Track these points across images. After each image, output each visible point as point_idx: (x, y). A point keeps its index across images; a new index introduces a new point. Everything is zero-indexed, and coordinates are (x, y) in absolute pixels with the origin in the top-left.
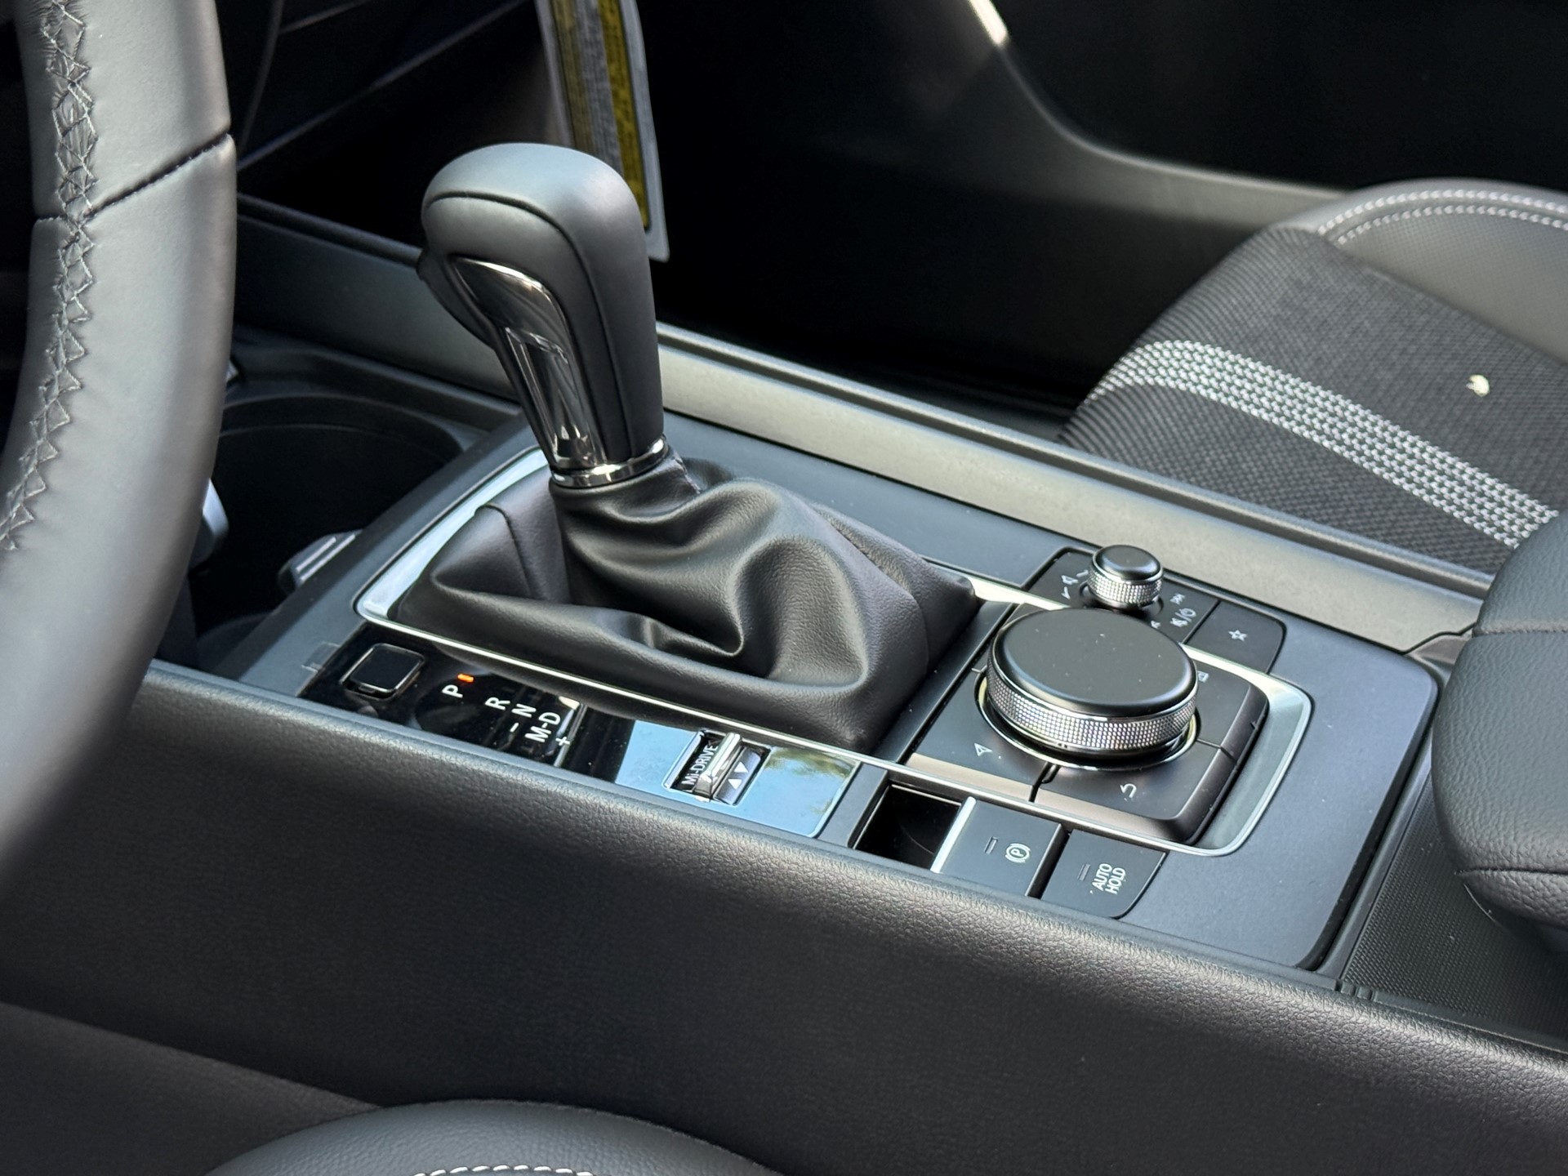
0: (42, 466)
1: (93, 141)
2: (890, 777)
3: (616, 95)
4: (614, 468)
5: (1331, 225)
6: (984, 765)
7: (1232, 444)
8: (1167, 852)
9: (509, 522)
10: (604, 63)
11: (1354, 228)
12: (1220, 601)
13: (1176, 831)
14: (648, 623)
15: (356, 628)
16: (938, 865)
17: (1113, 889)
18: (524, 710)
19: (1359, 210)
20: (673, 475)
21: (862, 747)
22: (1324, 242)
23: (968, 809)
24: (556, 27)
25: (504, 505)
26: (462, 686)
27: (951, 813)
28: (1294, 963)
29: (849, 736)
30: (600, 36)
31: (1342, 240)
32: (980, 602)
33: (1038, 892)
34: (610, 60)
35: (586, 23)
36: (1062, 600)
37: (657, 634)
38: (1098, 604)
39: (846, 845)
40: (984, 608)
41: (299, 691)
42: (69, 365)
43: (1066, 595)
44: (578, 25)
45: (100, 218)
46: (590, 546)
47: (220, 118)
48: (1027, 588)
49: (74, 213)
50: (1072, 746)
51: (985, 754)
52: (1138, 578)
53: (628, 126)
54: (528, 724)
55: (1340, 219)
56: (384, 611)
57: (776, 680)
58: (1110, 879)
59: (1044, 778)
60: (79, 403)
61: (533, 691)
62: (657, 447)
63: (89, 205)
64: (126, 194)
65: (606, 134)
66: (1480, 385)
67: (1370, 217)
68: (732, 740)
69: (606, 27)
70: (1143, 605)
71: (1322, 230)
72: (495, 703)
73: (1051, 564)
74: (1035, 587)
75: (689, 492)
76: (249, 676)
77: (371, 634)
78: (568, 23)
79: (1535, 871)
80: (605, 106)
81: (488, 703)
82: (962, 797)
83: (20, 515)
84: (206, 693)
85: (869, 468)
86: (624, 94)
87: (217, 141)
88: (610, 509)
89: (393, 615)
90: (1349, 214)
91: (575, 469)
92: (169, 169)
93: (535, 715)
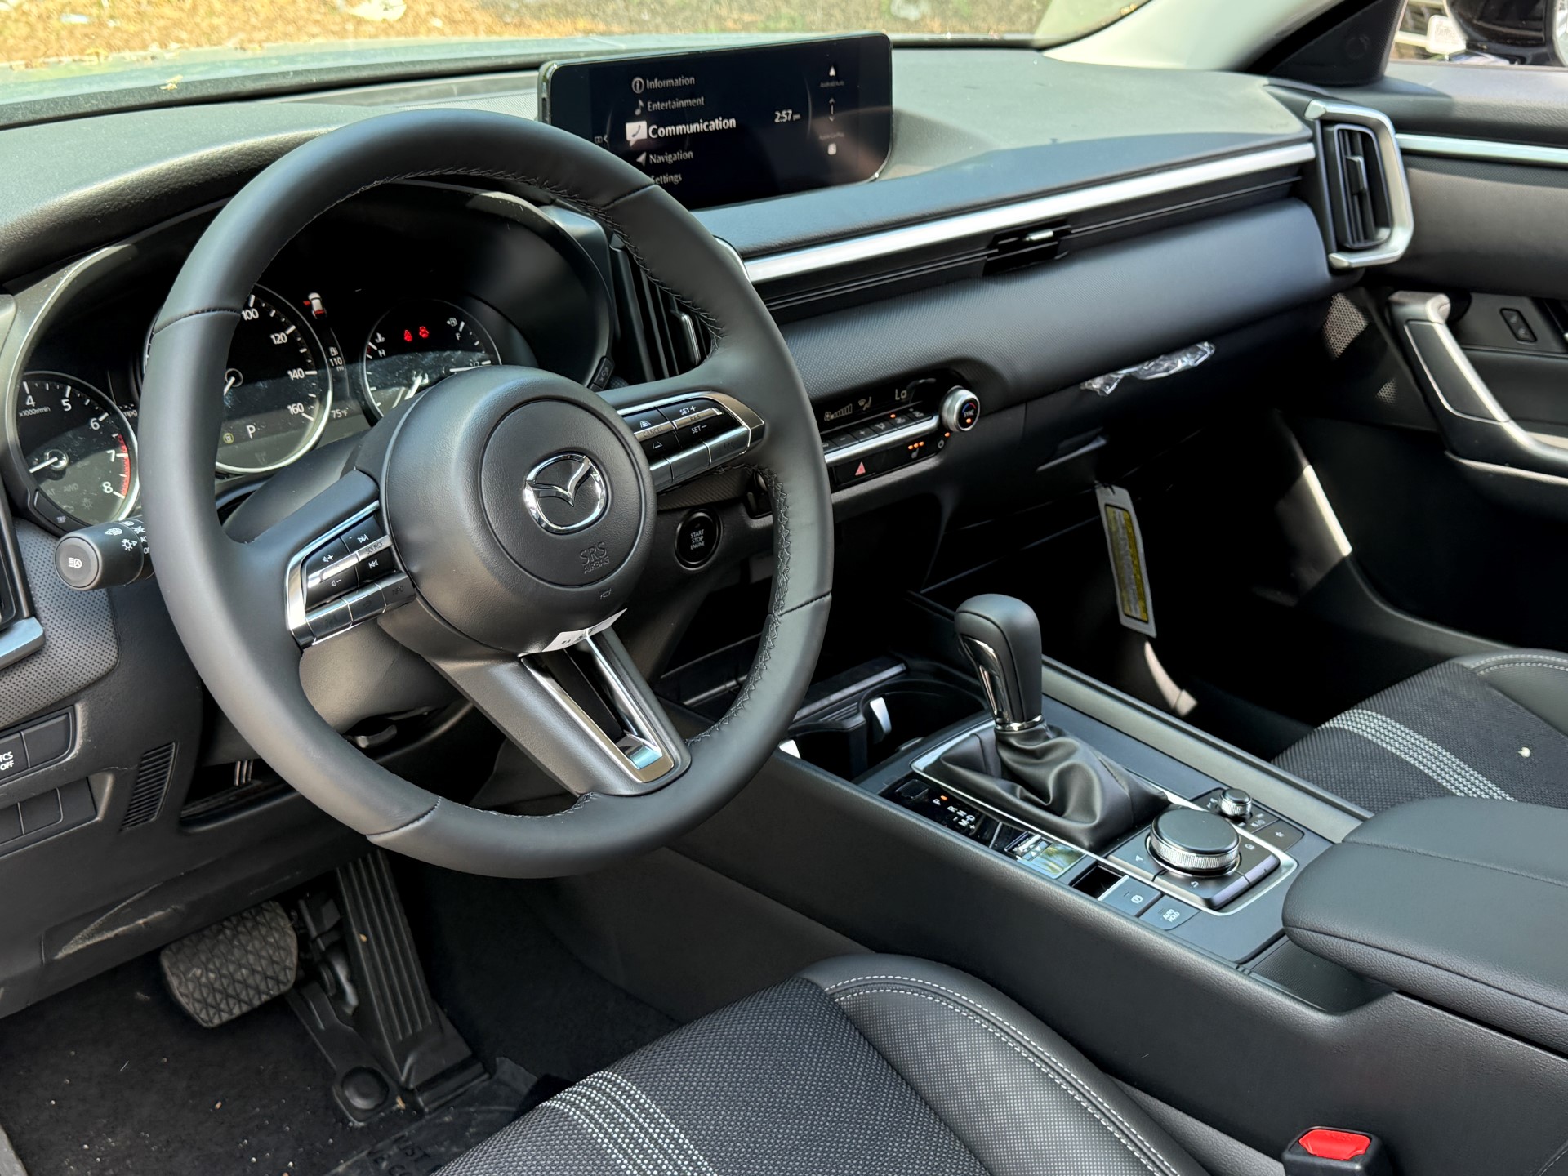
0: (750, 691)
1: (786, 592)
2: (1097, 863)
3: (1133, 562)
4: (1019, 725)
5: (1477, 664)
6: (1138, 864)
7: (1370, 761)
8: (1201, 910)
9: (981, 742)
10: (1128, 548)
11: (1489, 668)
12: (1280, 819)
13: (1209, 903)
14: (1019, 788)
15: (908, 773)
16: (1100, 898)
17: (1171, 920)
18: (962, 813)
19: (1493, 659)
20: (1041, 731)
21: (1091, 849)
22: (1473, 672)
23: (1124, 879)
24: (1110, 529)
25: (980, 735)
26: (941, 801)
27: (1116, 879)
28: (1234, 960)
29: (1086, 844)
30: (1126, 536)
31: (1482, 672)
32: (1170, 803)
33: (1138, 916)
34: (1130, 547)
35: (1121, 530)
36: (1207, 808)
37: (1022, 792)
38: (1223, 814)
39: (1068, 883)
40: (1171, 805)
41: (880, 792)
42: (764, 662)
43: (1209, 806)
44: (1117, 531)
45: (782, 617)
46: (1006, 755)
47: (828, 588)
48: (1192, 801)
49: (776, 615)
50: (1182, 865)
51: (1140, 861)
52: (1241, 803)
53: (1138, 577)
54: (960, 818)
55: (1483, 662)
56: (922, 768)
57: (1065, 818)
58: (1171, 916)
59: (1163, 873)
60: (764, 673)
61: (977, 811)
62: (1037, 719)
63: (781, 612)
64: (793, 610)
65: (1130, 579)
66: (1526, 752)
67: (1498, 663)
68: (1037, 837)
69: (1128, 533)
70: (1241, 815)
71: (1473, 667)
72: (952, 809)
73: (1210, 792)
74: (1197, 801)
75: (1047, 738)
76: (863, 784)
77: (914, 775)
78: (1114, 529)
79: (1316, 932)
80: (1129, 566)
81: (949, 808)
82: (1123, 874)
83: (740, 706)
84: (840, 786)
85: (1146, 742)
86: (1136, 562)
87: (827, 594)
88: (1014, 741)
89: (925, 771)
90: (1488, 660)
91: (1004, 723)
92: (807, 603)
93: (965, 816)
